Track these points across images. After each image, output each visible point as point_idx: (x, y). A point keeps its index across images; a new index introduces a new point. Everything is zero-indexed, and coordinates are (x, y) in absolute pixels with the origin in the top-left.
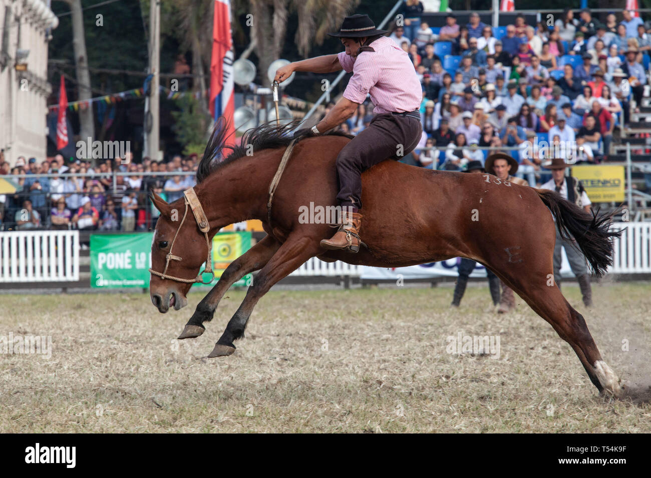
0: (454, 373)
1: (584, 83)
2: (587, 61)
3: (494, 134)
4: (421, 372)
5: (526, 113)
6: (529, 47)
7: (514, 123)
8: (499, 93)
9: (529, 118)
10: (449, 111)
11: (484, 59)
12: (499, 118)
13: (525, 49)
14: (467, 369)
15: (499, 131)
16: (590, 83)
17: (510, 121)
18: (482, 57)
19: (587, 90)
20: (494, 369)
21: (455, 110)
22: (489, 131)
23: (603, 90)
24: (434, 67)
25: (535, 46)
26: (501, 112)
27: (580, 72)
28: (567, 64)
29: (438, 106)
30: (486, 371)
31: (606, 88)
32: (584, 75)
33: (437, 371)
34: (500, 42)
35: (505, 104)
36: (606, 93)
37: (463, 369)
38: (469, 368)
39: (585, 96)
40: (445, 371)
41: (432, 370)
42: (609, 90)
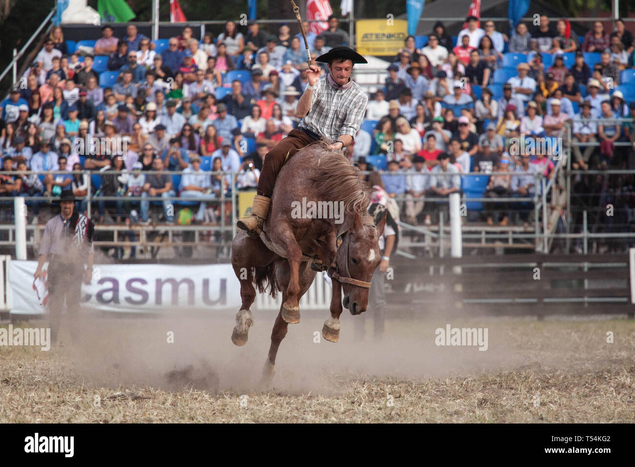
0: (112, 418)
1: (253, 101)
2: (258, 78)
3: (154, 156)
4: (77, 416)
5: (187, 133)
6: (193, 61)
7: (176, 144)
8: (159, 112)
9: (191, 139)
10: (103, 131)
11: (143, 74)
12: (159, 139)
13: (189, 62)
14: (127, 413)
15: (160, 153)
16: (259, 102)
17: (172, 141)
18: (141, 73)
19: (256, 109)
20: (156, 413)
21: (110, 131)
22: (150, 153)
23: (274, 110)
24: (89, 82)
25: (200, 61)
26: (161, 132)
27: (247, 89)
28: (234, 81)
29: (93, 124)
30: (148, 416)
31: (276, 107)
32: (252, 93)
33: (94, 416)
34: (159, 56)
35: (164, 123)
36: (278, 112)
37: (122, 413)
38: (129, 412)
39: (253, 117)
40: (103, 415)
41: (88, 414)
42: (280, 109)
